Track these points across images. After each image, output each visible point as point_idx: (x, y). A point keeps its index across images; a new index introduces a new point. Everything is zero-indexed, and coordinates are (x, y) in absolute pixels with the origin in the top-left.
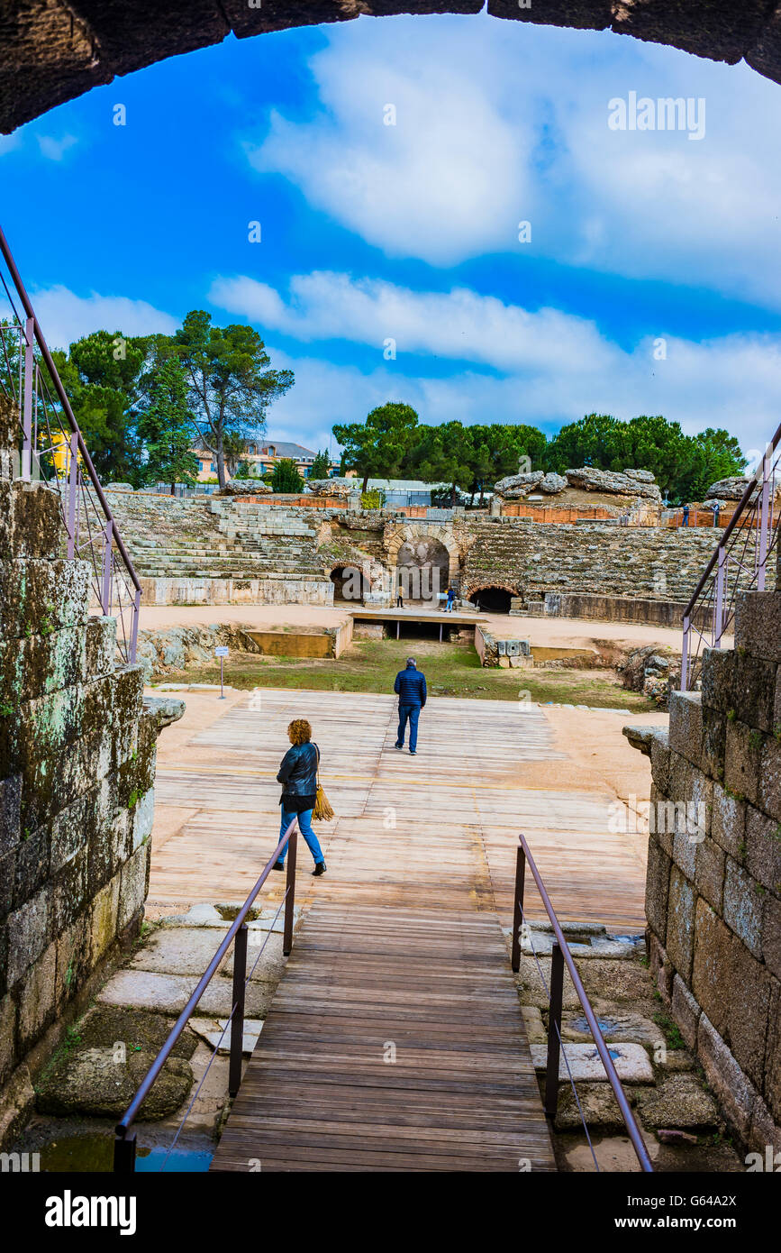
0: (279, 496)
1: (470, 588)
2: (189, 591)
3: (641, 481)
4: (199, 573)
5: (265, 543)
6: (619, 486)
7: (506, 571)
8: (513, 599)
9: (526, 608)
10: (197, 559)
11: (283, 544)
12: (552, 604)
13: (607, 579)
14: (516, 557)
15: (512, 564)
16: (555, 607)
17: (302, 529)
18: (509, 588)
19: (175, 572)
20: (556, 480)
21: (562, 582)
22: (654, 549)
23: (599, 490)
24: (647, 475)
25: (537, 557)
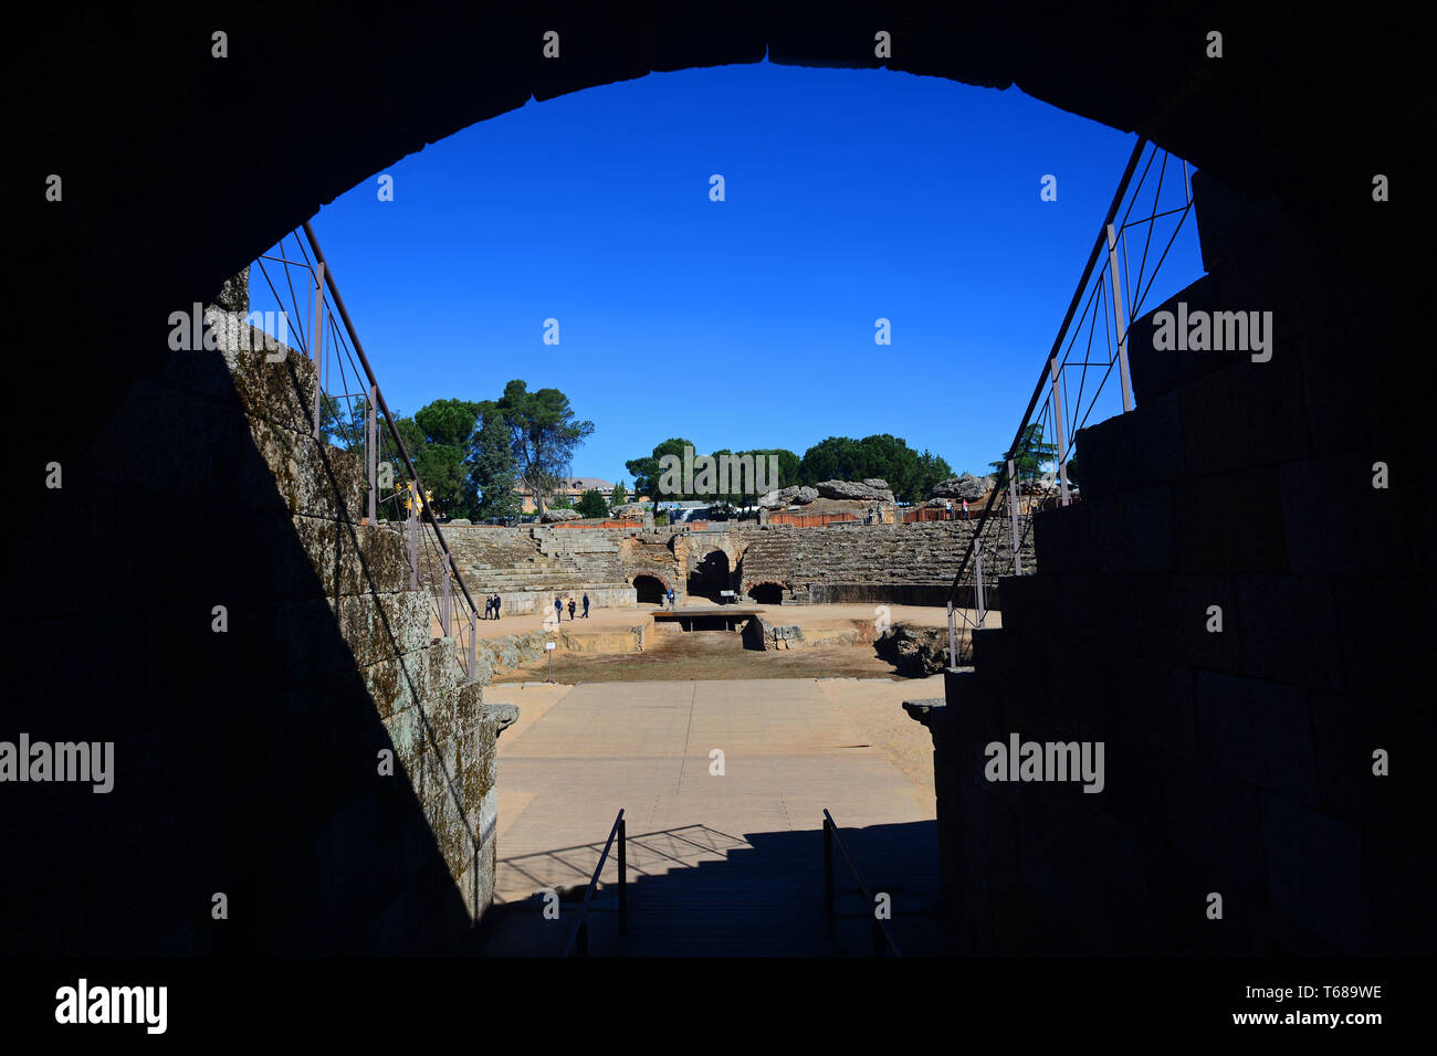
0: (587, 521)
1: (748, 585)
2: (519, 604)
3: (877, 488)
4: (527, 588)
5: (578, 559)
6: (860, 493)
7: (776, 568)
8: (783, 592)
9: (795, 598)
10: (524, 577)
11: (593, 560)
12: (815, 593)
13: (858, 569)
14: (783, 557)
15: (780, 563)
16: (819, 596)
17: (607, 546)
18: (780, 583)
19: (508, 589)
20: (810, 492)
21: (823, 574)
22: (893, 542)
23: (845, 497)
24: (881, 482)
25: (800, 556)
